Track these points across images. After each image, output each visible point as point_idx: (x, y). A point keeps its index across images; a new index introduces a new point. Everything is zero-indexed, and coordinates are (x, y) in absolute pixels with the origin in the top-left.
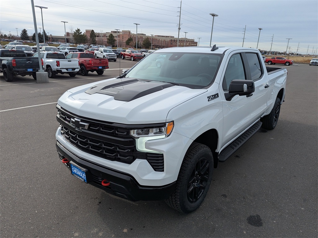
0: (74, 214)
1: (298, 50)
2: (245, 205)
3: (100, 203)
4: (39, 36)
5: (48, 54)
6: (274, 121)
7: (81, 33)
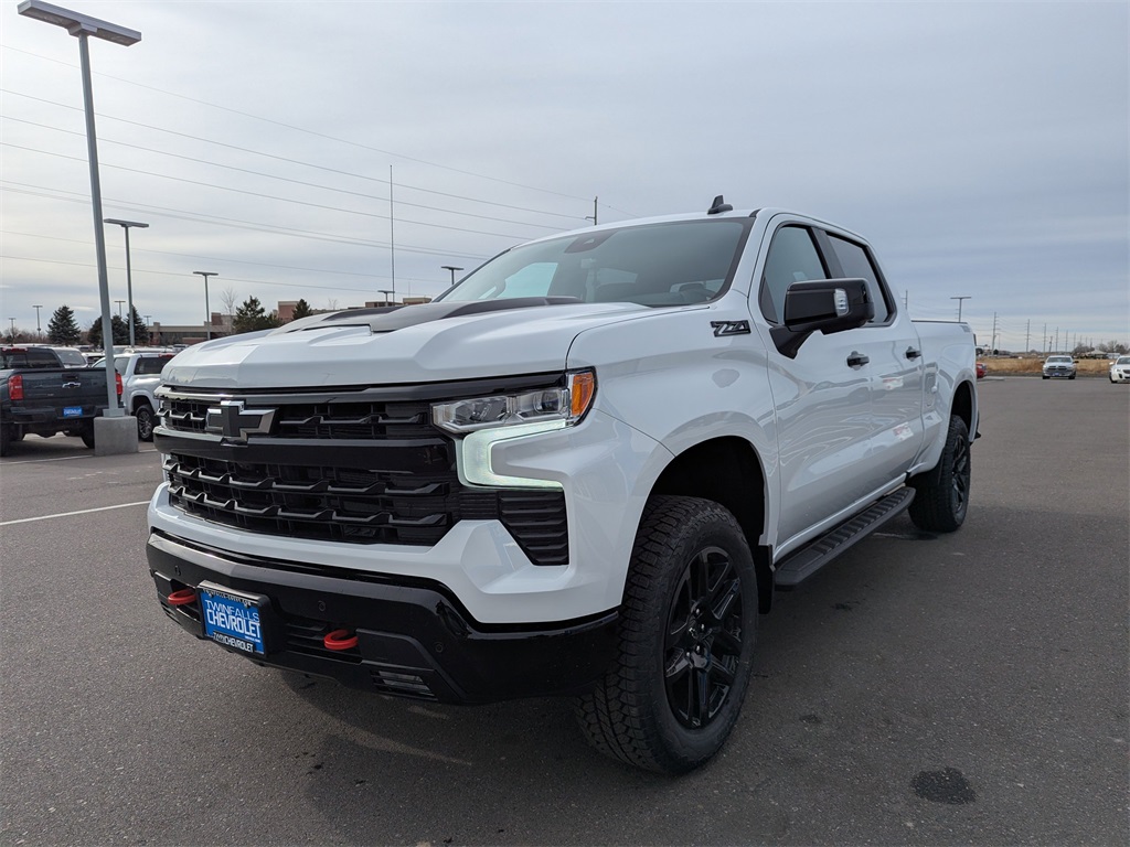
0: (209, 807)
1: (994, 337)
2: (894, 741)
3: (318, 767)
4: (113, 329)
5: (140, 361)
6: (955, 500)
7: (262, 310)
